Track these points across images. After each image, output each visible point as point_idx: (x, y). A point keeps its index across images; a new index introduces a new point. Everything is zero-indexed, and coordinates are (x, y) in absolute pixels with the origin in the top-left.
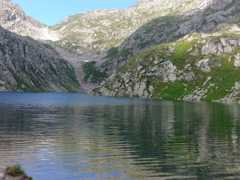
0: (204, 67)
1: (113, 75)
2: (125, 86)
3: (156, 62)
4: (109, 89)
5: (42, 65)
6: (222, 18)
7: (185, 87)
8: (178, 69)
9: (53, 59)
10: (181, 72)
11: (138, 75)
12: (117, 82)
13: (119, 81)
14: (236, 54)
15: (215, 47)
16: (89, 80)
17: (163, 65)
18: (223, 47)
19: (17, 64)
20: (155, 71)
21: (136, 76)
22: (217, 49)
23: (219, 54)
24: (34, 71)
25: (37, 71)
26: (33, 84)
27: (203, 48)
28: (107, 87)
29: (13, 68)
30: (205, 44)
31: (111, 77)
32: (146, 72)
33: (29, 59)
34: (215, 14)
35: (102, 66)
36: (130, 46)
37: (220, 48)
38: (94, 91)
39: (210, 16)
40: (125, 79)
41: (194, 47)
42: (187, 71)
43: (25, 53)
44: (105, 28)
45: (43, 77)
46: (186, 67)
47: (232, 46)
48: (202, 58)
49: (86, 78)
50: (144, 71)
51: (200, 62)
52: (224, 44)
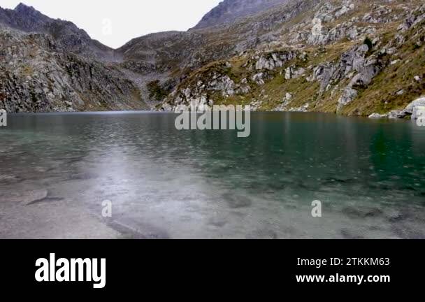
0: (258, 81)
1: (175, 91)
2: (186, 100)
3: (215, 77)
4: (171, 104)
5: (108, 86)
6: (273, 38)
7: (242, 100)
8: (235, 83)
9: (118, 80)
10: (237, 85)
11: (198, 90)
12: (178, 97)
13: (181, 97)
14: (286, 68)
15: (267, 62)
16: (154, 98)
17: (221, 80)
18: (275, 62)
19: (84, 85)
20: (215, 86)
21: (197, 91)
22: (269, 64)
23: (271, 68)
24: (100, 92)
25: (104, 91)
26: (99, 104)
27: (257, 63)
28: (169, 102)
29: (80, 89)
30: (258, 60)
31: (173, 93)
32: (205, 87)
33: (95, 81)
34: (268, 35)
35: (166, 85)
36: (191, 65)
37: (272, 63)
38: (156, 106)
39: (263, 36)
40: (186, 94)
41: (249, 62)
42: (243, 85)
43: (91, 75)
44: (167, 49)
45: (109, 97)
46: (243, 81)
47: (283, 60)
48: (256, 73)
49: (151, 96)
50: (204, 86)
51: (255, 76)
52: (275, 59)
